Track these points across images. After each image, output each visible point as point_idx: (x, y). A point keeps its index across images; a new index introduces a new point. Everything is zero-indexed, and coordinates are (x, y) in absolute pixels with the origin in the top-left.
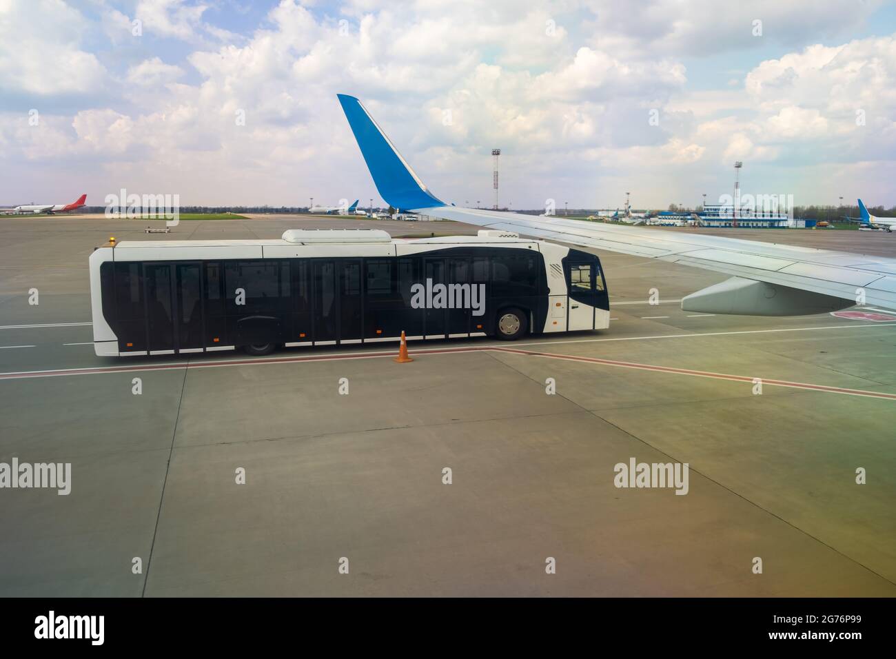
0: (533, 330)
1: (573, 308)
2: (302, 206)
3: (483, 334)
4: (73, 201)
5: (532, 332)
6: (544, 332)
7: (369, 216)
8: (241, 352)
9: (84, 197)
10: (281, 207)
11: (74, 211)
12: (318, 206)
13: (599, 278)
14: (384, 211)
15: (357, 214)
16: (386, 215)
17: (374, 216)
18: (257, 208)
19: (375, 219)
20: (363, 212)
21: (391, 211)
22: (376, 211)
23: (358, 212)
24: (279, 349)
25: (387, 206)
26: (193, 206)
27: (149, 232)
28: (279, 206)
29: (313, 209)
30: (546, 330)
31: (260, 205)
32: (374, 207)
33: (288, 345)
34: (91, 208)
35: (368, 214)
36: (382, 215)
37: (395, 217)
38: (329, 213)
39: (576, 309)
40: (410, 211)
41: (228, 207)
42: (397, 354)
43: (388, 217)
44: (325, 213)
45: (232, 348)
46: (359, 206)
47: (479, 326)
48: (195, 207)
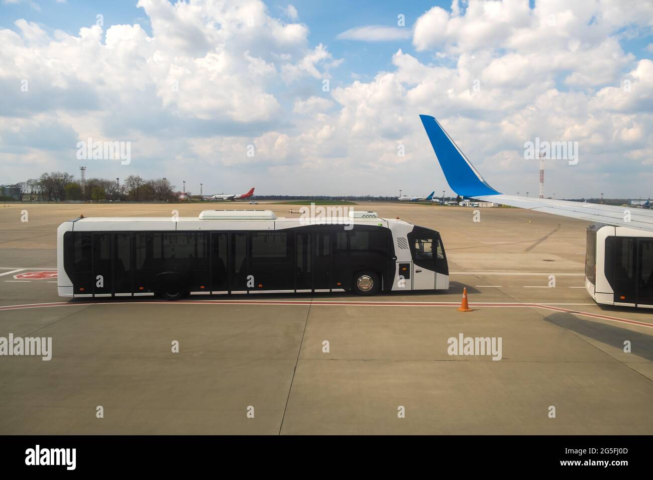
0: (383, 288)
1: (417, 272)
2: (394, 196)
3: (342, 290)
4: (246, 192)
5: (383, 290)
6: (392, 290)
7: (442, 203)
8: (159, 297)
9: (253, 190)
10: (379, 197)
11: (246, 198)
12: (405, 196)
13: (439, 248)
14: (453, 199)
15: (433, 202)
16: (454, 202)
17: (446, 203)
18: (363, 197)
19: (447, 205)
20: (438, 201)
21: (459, 199)
22: (448, 199)
23: (434, 200)
24: (186, 296)
25: (455, 195)
26: (320, 195)
27: (291, 212)
28: (377, 196)
29: (402, 198)
30: (393, 289)
31: (365, 195)
32: (446, 197)
33: (192, 293)
34: (257, 197)
35: (441, 202)
36: (452, 202)
37: (461, 204)
38: (413, 200)
39: (420, 273)
40: (472, 198)
41: (343, 196)
42: (459, 305)
43: (456, 204)
44: (410, 201)
45: (152, 294)
46: (434, 196)
47: (339, 284)
48: (322, 196)
